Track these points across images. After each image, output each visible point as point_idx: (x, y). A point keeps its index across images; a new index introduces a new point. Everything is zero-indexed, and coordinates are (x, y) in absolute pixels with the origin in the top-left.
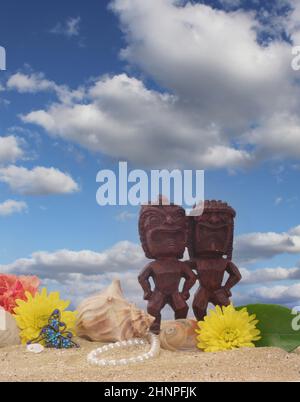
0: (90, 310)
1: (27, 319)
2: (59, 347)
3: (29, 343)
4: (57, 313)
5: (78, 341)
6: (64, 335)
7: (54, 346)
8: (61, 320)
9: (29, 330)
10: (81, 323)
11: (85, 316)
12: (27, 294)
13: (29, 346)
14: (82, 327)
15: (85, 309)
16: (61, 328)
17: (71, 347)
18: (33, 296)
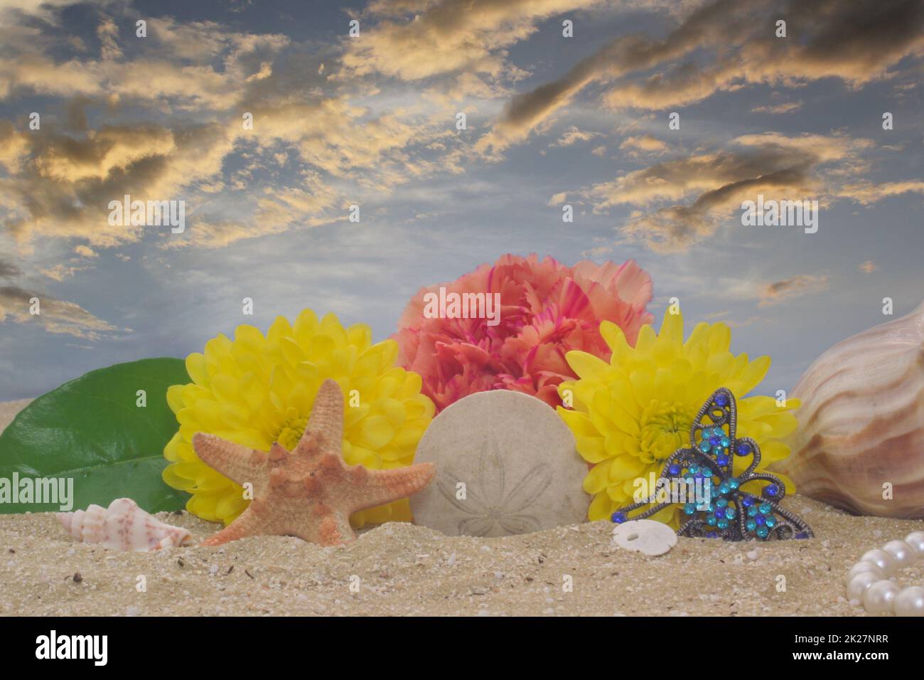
0: (850, 395)
1: (611, 426)
2: (735, 533)
3: (620, 517)
4: (722, 403)
5: (806, 511)
6: (753, 490)
7: (715, 532)
8: (742, 432)
9: (618, 468)
10: (816, 441)
11: (833, 416)
12: (609, 331)
13: (622, 531)
14: (822, 461)
15: (830, 390)
16: (741, 463)
17: (778, 534)
18: (631, 340)
